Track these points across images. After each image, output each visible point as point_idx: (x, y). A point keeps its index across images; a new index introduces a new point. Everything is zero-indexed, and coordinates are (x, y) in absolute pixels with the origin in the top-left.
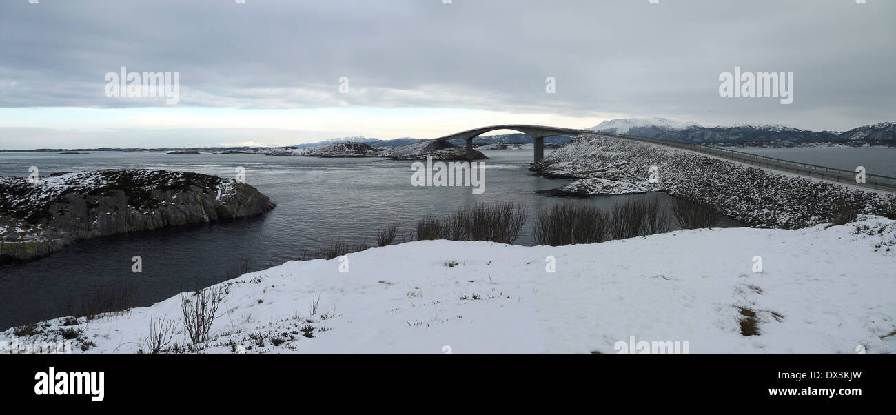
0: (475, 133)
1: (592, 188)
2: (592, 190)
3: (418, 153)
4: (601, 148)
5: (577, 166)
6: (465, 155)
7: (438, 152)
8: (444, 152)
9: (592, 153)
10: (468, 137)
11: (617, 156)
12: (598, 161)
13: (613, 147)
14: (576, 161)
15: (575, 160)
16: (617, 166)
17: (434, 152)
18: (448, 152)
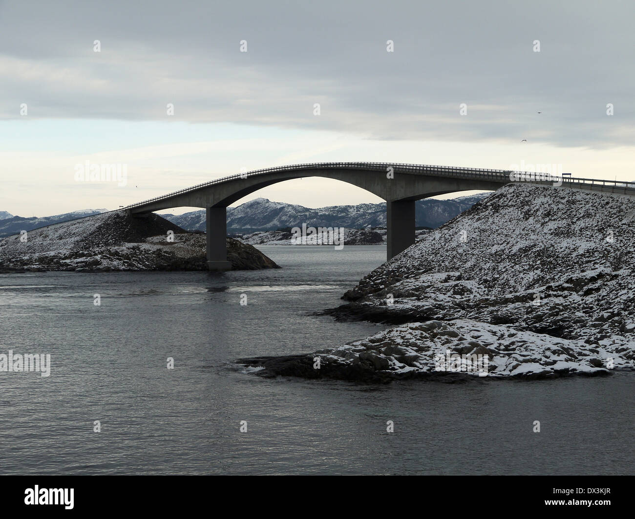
0: (238, 188)
1: (411, 352)
2: (409, 361)
3: (65, 252)
4: (552, 225)
5: (468, 284)
6: (204, 258)
7: (125, 248)
8: (144, 246)
9: (522, 244)
10: (213, 200)
11: (590, 252)
12: (532, 268)
13: (589, 222)
14: (472, 268)
15: (468, 265)
16: (577, 285)
17: (114, 249)
18: (155, 248)
